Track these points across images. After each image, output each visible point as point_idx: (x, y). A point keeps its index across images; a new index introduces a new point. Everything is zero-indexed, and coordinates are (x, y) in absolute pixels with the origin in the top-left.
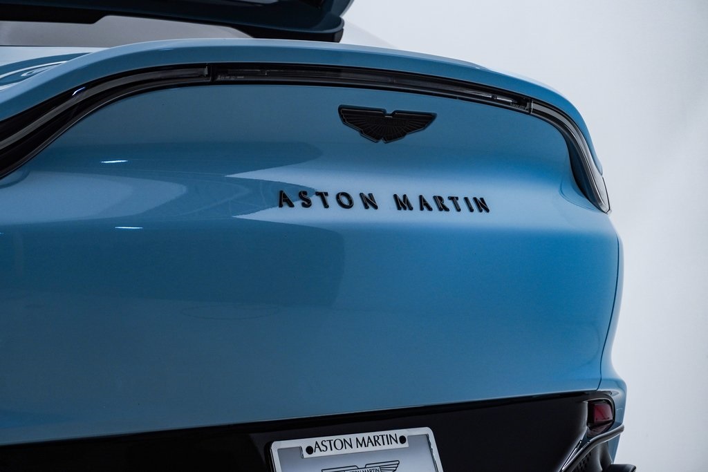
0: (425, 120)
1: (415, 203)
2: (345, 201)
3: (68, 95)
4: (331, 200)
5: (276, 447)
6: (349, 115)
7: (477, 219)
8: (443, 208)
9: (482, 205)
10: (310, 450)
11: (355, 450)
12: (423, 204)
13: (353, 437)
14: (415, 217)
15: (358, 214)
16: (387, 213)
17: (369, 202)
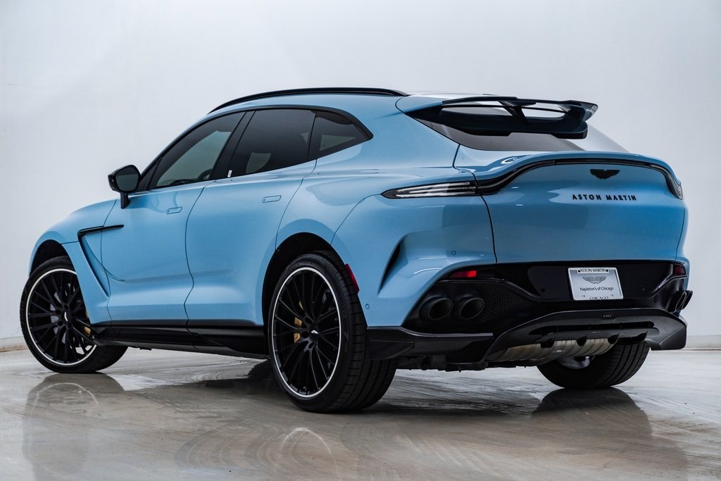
0: (616, 172)
1: (612, 198)
2: (592, 197)
3: (512, 172)
4: (588, 197)
5: (569, 269)
6: (593, 172)
7: (632, 202)
8: (621, 199)
9: (634, 198)
10: (579, 271)
11: (593, 272)
12: (615, 198)
13: (592, 268)
14: (613, 202)
15: (596, 201)
16: (604, 201)
17: (599, 197)
